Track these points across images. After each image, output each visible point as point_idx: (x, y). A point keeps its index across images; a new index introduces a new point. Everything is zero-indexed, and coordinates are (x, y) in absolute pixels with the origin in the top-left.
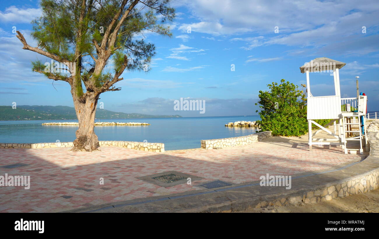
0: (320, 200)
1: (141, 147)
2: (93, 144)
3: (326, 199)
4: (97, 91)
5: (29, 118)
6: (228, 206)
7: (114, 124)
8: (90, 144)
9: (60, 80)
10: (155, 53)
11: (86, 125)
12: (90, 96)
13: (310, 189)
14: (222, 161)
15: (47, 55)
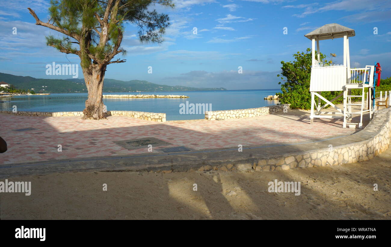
0: (275, 169)
1: (145, 116)
2: (101, 113)
3: (282, 169)
4: (100, 63)
5: (79, 91)
6: (168, 167)
7: (154, 96)
8: (97, 113)
9: (71, 53)
10: (169, 24)
11: (94, 95)
12: (95, 68)
13: (263, 158)
14: (209, 131)
15: (58, 30)
